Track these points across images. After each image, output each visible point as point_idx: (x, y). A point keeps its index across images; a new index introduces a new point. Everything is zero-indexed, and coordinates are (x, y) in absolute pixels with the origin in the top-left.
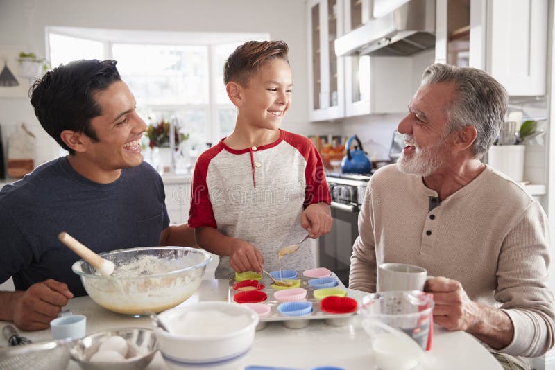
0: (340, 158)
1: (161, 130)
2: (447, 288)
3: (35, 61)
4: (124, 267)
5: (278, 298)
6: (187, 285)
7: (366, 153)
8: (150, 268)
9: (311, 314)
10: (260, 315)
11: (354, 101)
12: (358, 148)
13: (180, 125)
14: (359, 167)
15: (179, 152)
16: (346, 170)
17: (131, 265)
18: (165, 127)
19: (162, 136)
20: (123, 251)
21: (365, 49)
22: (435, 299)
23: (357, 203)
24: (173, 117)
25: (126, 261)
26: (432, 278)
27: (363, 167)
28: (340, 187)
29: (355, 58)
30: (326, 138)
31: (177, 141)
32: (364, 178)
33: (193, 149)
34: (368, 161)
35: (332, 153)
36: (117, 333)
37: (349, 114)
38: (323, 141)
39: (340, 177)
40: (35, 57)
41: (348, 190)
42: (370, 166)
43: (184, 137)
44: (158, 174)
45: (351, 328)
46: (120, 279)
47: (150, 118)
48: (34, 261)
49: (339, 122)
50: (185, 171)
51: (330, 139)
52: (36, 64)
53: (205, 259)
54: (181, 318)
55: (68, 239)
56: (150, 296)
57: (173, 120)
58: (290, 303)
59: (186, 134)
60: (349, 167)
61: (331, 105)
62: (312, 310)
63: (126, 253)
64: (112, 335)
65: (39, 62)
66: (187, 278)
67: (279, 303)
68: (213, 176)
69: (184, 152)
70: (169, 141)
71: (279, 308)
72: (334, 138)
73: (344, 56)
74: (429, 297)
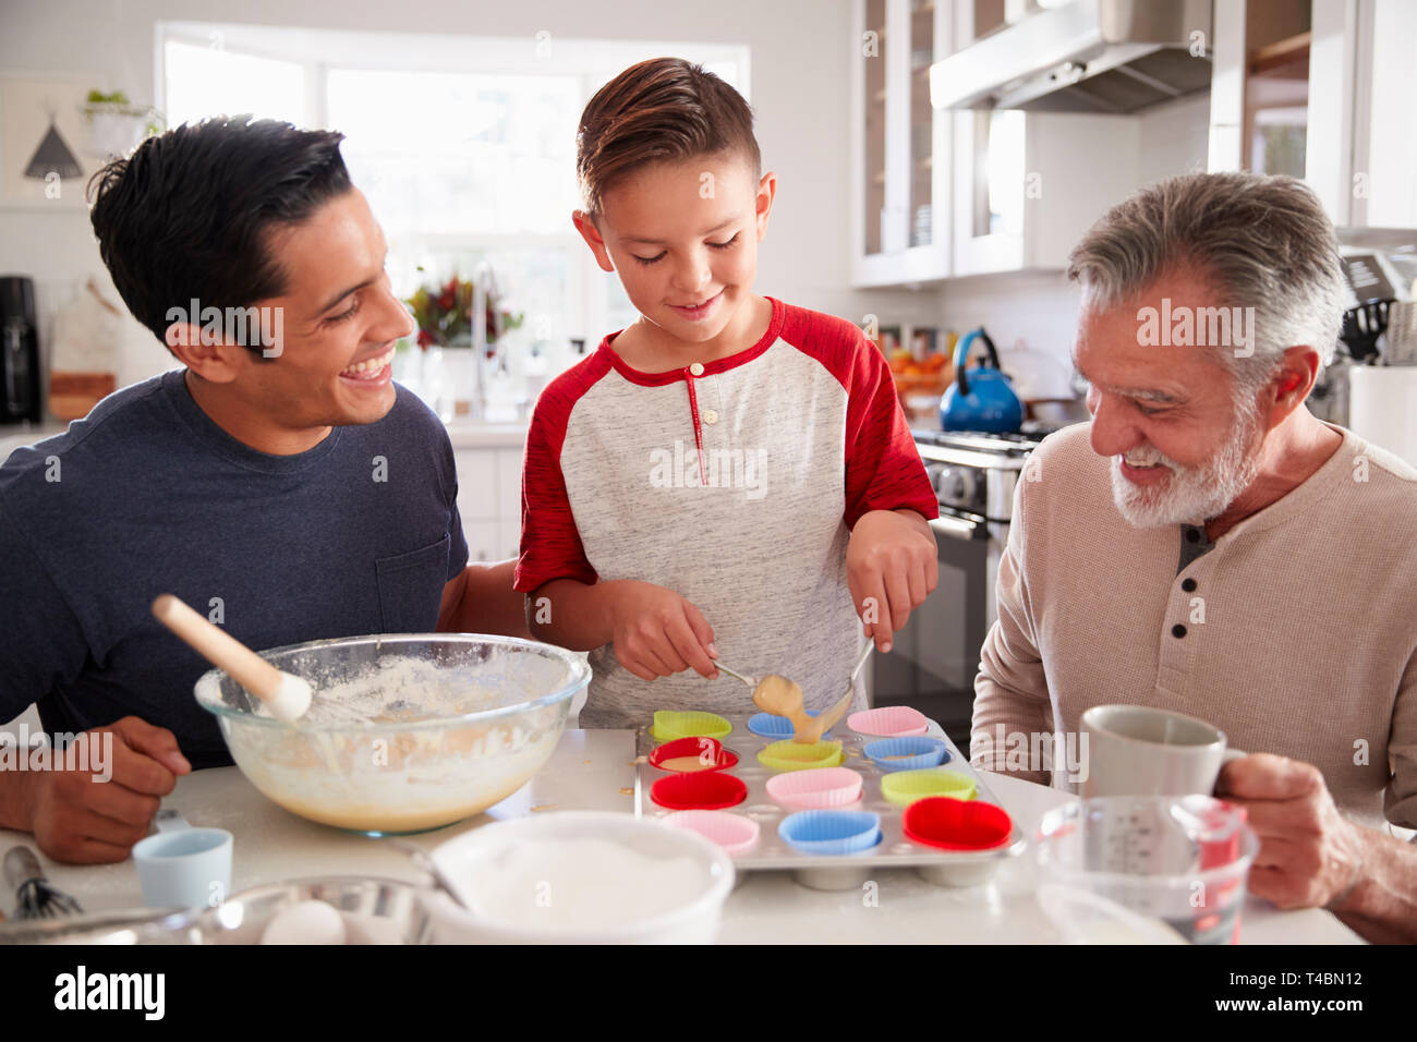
0: (936, 388)
1: (449, 303)
2: (1282, 789)
3: (124, 113)
4: (339, 690)
5: (782, 798)
6: (517, 751)
7: (1010, 378)
8: (412, 693)
9: (874, 850)
10: (730, 848)
11: (975, 234)
12: (988, 364)
13: (502, 290)
14: (988, 415)
15: (494, 363)
16: (953, 424)
17: (360, 685)
18: (460, 293)
19: (451, 317)
20: (337, 643)
21: (1014, 90)
22: (1252, 820)
23: (983, 515)
24: (482, 266)
25: (345, 671)
26: (1240, 755)
27: (999, 415)
28: (937, 468)
29: (982, 115)
30: (896, 334)
31: (491, 330)
32: (1006, 445)
33: (535, 354)
34: (1015, 400)
35: (911, 375)
36: (316, 893)
37: (962, 270)
38: (888, 339)
39: (937, 443)
40: (126, 102)
41: (960, 481)
42: (1019, 412)
43: (511, 322)
44: (438, 422)
45: (992, 893)
46: (329, 731)
47: (420, 269)
48: (89, 663)
49: (932, 291)
50: (511, 414)
51: (906, 335)
52: (129, 120)
53: (570, 678)
54: (502, 859)
55: (178, 614)
56: (411, 780)
57: (483, 275)
58: (815, 812)
59: (515, 314)
60: (963, 414)
61: (913, 242)
62: (879, 839)
63: (345, 650)
64: (302, 899)
65: (137, 114)
66: (517, 733)
67: (784, 814)
68: (580, 448)
69: (510, 364)
70: (469, 332)
71: (784, 827)
72: (917, 333)
73: (953, 108)
74: (1237, 816)
